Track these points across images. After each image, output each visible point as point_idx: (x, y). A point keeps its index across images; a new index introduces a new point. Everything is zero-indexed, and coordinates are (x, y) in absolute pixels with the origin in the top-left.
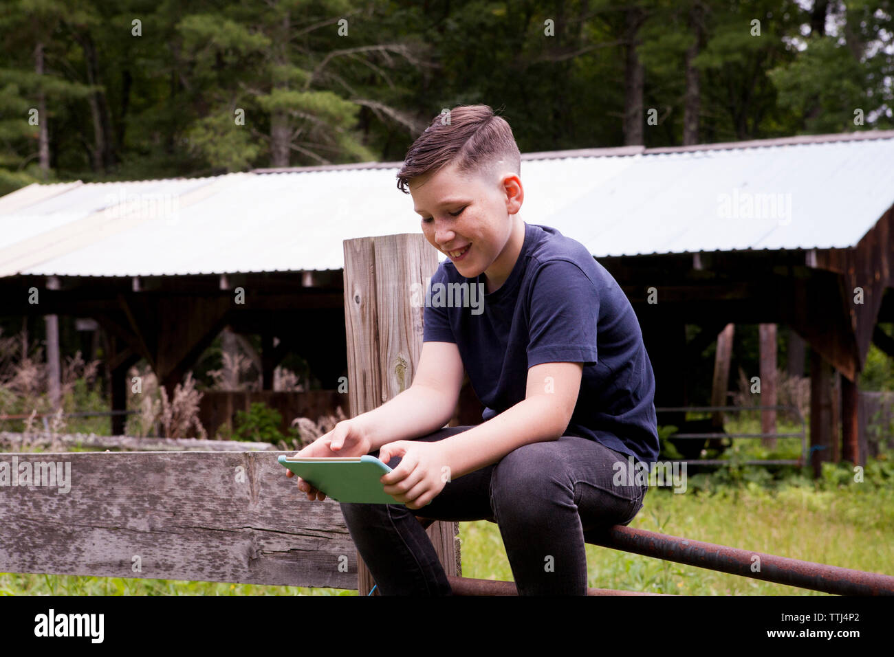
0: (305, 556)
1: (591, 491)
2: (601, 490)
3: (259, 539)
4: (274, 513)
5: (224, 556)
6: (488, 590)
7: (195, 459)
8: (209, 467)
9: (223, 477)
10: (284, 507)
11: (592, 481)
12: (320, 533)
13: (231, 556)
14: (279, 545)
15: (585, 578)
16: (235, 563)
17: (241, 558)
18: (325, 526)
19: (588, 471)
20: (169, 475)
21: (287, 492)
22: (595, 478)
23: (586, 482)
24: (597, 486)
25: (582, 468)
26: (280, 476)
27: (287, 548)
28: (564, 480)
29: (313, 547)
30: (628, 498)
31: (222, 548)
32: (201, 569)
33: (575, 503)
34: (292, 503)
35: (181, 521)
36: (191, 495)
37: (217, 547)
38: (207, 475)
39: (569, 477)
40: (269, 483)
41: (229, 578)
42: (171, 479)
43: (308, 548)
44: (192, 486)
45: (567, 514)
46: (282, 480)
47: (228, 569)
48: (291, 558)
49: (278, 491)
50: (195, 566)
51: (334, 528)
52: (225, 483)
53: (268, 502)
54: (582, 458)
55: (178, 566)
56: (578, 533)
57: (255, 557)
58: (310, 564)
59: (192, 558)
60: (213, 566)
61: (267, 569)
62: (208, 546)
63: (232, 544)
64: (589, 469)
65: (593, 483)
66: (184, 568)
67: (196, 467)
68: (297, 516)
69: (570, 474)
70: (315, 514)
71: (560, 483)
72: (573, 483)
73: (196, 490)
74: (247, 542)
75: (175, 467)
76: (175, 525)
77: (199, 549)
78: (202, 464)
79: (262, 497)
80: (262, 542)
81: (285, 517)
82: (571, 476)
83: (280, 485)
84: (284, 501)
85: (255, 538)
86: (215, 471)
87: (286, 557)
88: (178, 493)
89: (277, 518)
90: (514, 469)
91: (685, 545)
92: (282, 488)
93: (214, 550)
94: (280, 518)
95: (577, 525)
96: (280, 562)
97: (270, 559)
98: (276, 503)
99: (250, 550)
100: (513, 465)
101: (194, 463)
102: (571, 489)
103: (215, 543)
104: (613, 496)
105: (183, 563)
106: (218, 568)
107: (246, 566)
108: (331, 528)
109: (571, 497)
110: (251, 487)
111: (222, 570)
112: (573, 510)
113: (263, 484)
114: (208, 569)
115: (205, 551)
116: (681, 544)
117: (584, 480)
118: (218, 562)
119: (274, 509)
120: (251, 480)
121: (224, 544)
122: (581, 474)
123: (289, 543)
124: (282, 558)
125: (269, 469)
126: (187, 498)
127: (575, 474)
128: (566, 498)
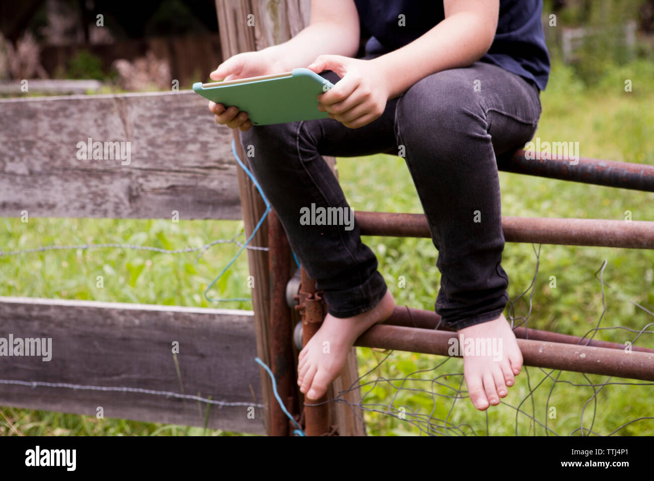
0: (184, 192)
1: (500, 118)
2: (508, 117)
3: (137, 177)
4: (150, 153)
5: (104, 195)
6: (392, 223)
7: (66, 105)
8: (81, 111)
9: (96, 121)
10: (159, 147)
11: (499, 108)
12: (197, 170)
13: (111, 194)
14: (158, 182)
15: (499, 208)
16: (116, 200)
17: (122, 195)
18: (202, 163)
19: (496, 98)
20: (41, 120)
21: (161, 132)
22: (502, 105)
23: (496, 109)
24: (504, 113)
25: (491, 96)
26: (152, 117)
27: (165, 185)
28: (476, 109)
29: (192, 182)
30: (530, 122)
31: (102, 187)
32: (83, 207)
33: (488, 133)
34: (168, 142)
35: (58, 163)
36: (66, 138)
37: (97, 186)
38: (80, 119)
39: (481, 106)
40: (142, 124)
41: (111, 213)
42: (44, 125)
43: (188, 184)
44: (66, 130)
45: (482, 145)
46: (155, 121)
47: (109, 206)
48: (171, 194)
49: (151, 132)
50: (77, 204)
51: (212, 164)
52: (99, 126)
53: (143, 142)
54: (490, 84)
55: (60, 205)
56: (492, 164)
57: (134, 193)
58: (189, 198)
59: (73, 196)
60: (95, 204)
61: (148, 204)
62: (88, 186)
63: (111, 183)
64: (497, 95)
65: (501, 110)
66: (67, 208)
67: (68, 112)
68: (174, 155)
69: (481, 103)
70: (191, 152)
71: (473, 113)
72: (485, 112)
73: (71, 134)
74: (126, 181)
75: (47, 113)
76: (53, 168)
77: (78, 189)
78: (73, 109)
79: (137, 138)
80: (141, 180)
81: (162, 156)
82: (483, 105)
83: (154, 125)
84: (159, 141)
85: (134, 177)
86: (88, 115)
87: (165, 194)
88: (53, 137)
89: (154, 157)
90: (422, 103)
91: (603, 167)
92: (156, 129)
93: (94, 189)
94: (157, 157)
95: (491, 156)
96: (160, 198)
97: (150, 196)
98: (151, 143)
99: (130, 189)
100: (421, 98)
101: (64, 109)
102: (484, 118)
103: (94, 182)
104: (517, 121)
105: (65, 202)
106: (100, 205)
107: (126, 202)
108: (208, 164)
109: (484, 126)
110: (125, 129)
111: (104, 207)
112: (486, 140)
113: (137, 126)
114: (90, 207)
115: (85, 190)
116: (598, 166)
117: (494, 107)
118: (99, 200)
119: (150, 149)
120: (124, 122)
121: (103, 183)
122: (490, 102)
123: (167, 180)
124: (161, 194)
125: (141, 111)
126: (62, 142)
127: (486, 102)
128: (479, 128)
